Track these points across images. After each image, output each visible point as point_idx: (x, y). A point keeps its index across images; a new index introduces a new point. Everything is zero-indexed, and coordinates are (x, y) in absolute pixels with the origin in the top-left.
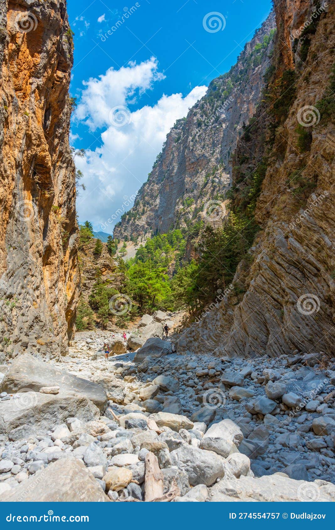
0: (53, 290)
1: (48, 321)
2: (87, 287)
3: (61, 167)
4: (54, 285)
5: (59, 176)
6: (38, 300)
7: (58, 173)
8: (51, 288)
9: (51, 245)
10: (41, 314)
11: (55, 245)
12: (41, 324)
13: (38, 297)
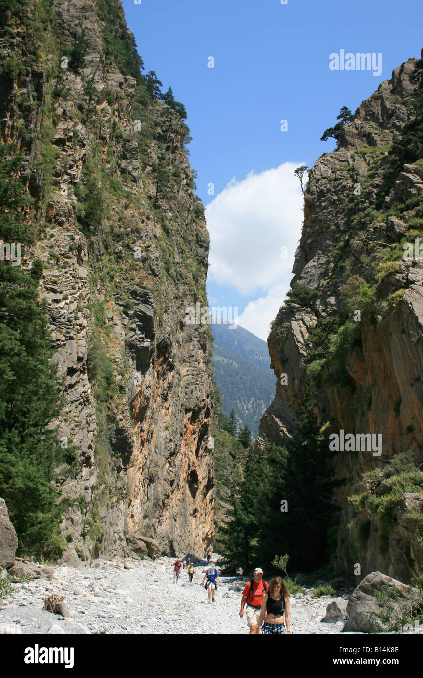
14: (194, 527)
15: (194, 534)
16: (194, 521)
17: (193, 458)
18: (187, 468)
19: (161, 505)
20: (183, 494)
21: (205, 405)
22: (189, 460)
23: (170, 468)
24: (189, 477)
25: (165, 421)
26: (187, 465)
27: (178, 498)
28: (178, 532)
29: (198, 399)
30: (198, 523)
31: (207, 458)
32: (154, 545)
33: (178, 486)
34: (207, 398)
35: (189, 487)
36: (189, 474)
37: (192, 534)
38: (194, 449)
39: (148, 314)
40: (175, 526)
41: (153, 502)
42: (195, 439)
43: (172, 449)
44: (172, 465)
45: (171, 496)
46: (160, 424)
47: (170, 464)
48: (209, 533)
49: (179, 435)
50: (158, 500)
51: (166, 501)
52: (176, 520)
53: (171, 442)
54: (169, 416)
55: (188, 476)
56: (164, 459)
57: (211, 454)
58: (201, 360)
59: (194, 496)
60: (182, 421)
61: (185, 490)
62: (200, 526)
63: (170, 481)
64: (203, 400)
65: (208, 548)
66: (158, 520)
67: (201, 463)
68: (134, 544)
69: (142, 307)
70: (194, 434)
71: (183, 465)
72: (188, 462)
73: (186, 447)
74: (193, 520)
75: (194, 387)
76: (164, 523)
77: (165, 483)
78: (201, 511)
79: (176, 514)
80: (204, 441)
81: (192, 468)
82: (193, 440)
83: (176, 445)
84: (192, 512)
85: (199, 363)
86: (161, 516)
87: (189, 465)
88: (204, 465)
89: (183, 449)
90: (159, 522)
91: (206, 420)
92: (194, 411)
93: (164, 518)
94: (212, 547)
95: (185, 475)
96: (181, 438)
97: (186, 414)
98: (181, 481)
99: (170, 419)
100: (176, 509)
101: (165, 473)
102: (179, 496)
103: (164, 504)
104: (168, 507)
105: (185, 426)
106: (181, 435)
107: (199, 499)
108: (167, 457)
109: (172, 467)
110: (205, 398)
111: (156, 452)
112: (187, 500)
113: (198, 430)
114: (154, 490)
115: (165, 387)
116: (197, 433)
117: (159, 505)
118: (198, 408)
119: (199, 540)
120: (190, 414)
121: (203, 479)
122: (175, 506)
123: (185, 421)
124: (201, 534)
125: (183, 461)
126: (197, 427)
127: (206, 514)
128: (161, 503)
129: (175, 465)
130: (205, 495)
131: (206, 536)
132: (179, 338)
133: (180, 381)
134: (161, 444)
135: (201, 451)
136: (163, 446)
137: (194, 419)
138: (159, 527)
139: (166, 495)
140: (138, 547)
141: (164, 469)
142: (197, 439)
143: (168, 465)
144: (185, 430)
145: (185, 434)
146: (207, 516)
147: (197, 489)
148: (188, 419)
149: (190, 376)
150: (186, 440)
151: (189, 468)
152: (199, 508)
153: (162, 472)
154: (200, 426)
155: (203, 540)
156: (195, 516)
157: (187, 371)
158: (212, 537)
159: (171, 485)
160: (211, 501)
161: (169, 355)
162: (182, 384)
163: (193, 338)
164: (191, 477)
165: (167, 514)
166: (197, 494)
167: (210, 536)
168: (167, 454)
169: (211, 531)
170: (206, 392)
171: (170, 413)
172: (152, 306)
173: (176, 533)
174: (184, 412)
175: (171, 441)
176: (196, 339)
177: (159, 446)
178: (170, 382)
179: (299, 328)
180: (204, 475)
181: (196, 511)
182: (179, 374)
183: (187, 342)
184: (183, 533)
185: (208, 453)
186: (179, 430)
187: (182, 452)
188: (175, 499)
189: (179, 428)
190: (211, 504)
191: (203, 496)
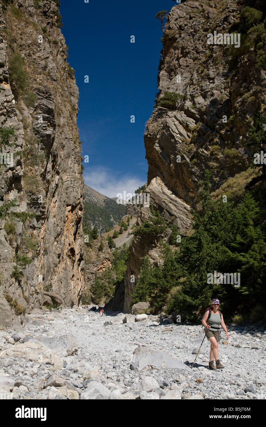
5: (78, 243)
8: (73, 289)
9: (74, 274)
14: (72, 287)
15: (73, 292)
16: (72, 284)
17: (72, 239)
20: (65, 264)
21: (80, 203)
22: (70, 241)
23: (57, 245)
25: (53, 211)
26: (68, 244)
27: (62, 267)
28: (63, 291)
29: (75, 198)
30: (75, 284)
32: (58, 298)
33: (63, 258)
34: (81, 197)
35: (69, 259)
36: (69, 250)
37: (71, 292)
38: (72, 233)
39: (50, 107)
40: (61, 286)
42: (73, 226)
43: (59, 232)
45: (58, 265)
47: (58, 242)
48: (80, 292)
49: (63, 222)
50: (50, 267)
51: (55, 269)
52: (61, 283)
54: (56, 208)
55: (68, 252)
56: (53, 238)
57: (82, 238)
58: (77, 171)
59: (72, 266)
60: (64, 213)
61: (67, 261)
62: (76, 287)
63: (58, 255)
64: (79, 199)
69: (44, 101)
70: (72, 222)
71: (66, 243)
72: (68, 242)
73: (68, 231)
74: (72, 282)
75: (72, 189)
76: (54, 284)
77: (54, 255)
78: (76, 276)
79: (61, 278)
80: (78, 228)
81: (71, 246)
82: (71, 226)
83: (61, 229)
84: (71, 277)
85: (75, 173)
88: (78, 245)
89: (65, 233)
91: (80, 213)
92: (72, 206)
93: (54, 281)
94: (82, 301)
95: (66, 251)
96: (64, 224)
98: (64, 255)
99: (57, 210)
100: (61, 275)
101: (54, 248)
102: (63, 265)
103: (54, 271)
104: (56, 273)
105: (67, 217)
107: (76, 268)
108: (55, 237)
109: (59, 244)
110: (80, 197)
112: (68, 269)
113: (75, 219)
114: (47, 260)
115: (53, 187)
116: (74, 222)
118: (75, 204)
119: (75, 295)
120: (69, 208)
121: (78, 254)
122: (61, 273)
123: (67, 212)
124: (77, 292)
125: (66, 241)
126: (74, 217)
128: (52, 270)
129: (61, 243)
130: (79, 265)
131: (79, 294)
132: (61, 155)
133: (63, 184)
134: (51, 228)
135: (77, 235)
139: (55, 264)
141: (54, 245)
143: (56, 243)
144: (67, 219)
145: (66, 222)
147: (74, 260)
148: (69, 211)
149: (69, 182)
150: (67, 227)
151: (69, 246)
153: (52, 247)
154: (76, 217)
155: (78, 296)
156: (73, 280)
157: (68, 178)
159: (59, 258)
160: (82, 270)
161: (56, 163)
162: (64, 187)
163: (71, 156)
164: (70, 253)
165: (56, 278)
166: (75, 264)
168: (55, 235)
170: (81, 193)
171: (56, 206)
172: (54, 102)
173: (62, 292)
174: (66, 206)
175: (58, 225)
176: (73, 157)
177: (50, 229)
178: (57, 183)
179: (173, 123)
180: (78, 252)
181: (73, 276)
182: (62, 180)
183: (67, 158)
184: (66, 292)
185: (80, 237)
186: (63, 219)
187: (65, 235)
188: (61, 268)
189: (62, 217)
190: (81, 272)
191: (78, 266)
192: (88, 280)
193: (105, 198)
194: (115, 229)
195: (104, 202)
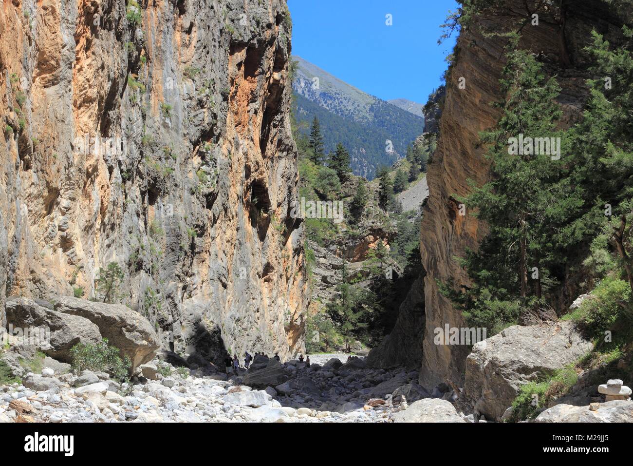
0: (272, 308)
1: (267, 341)
2: (329, 283)
3: (280, 157)
4: (273, 302)
5: (279, 169)
6: (258, 321)
7: (277, 166)
8: (270, 306)
9: (270, 261)
10: (262, 334)
11: (274, 259)
12: (261, 343)
13: (258, 318)
14: (267, 301)
15: (268, 316)
16: (265, 291)
17: (255, 153)
18: (243, 174)
19: (187, 248)
20: (238, 229)
21: (273, 38)
22: (247, 158)
23: (204, 168)
24: (249, 194)
25: (183, 59)
26: (242, 168)
27: (228, 237)
28: (231, 310)
29: (257, 22)
31: (283, 162)
32: (132, 328)
33: (226, 210)
35: (250, 217)
36: (248, 188)
37: (263, 315)
38: (257, 135)
40: (224, 297)
41: (166, 240)
42: (256, 113)
43: (205, 124)
44: (208, 158)
45: (211, 231)
46: (171, 63)
47: (203, 158)
48: (296, 316)
49: (220, 97)
50: (179, 237)
51: (197, 240)
52: (225, 286)
53: (203, 107)
54: (192, 50)
55: (246, 193)
56: (188, 143)
57: (292, 155)
59: (262, 236)
60: (224, 69)
62: (280, 301)
63: (206, 196)
64: (269, 27)
65: (296, 347)
66: (181, 285)
67: (272, 173)
68: (53, 329)
70: (253, 101)
71: (235, 167)
72: (243, 160)
73: (240, 128)
74: (265, 288)
76: (198, 291)
77: (193, 198)
78: (279, 269)
79: (225, 272)
80: (275, 126)
81: (255, 175)
82: (251, 113)
83: (215, 116)
84: (261, 269)
86: (187, 274)
87: (248, 168)
88: (279, 177)
89: (231, 132)
90: (184, 288)
91: (276, 76)
92: (251, 48)
93: (197, 279)
94: (303, 343)
95: (239, 189)
96: (225, 104)
97: (232, 53)
98: (231, 200)
99: (196, 56)
100: (223, 262)
101: (191, 175)
102: (229, 233)
103: (193, 246)
104: (205, 255)
105: (232, 81)
106: (225, 99)
107: (273, 245)
108: (194, 139)
109: (207, 163)
110: (271, 21)
111: (165, 126)
112: (248, 245)
113: (262, 93)
116: (259, 101)
117: (181, 248)
118: (259, 41)
119: (279, 327)
120: (241, 55)
121: (279, 205)
122: (221, 255)
123: (232, 69)
124: (281, 316)
125: (235, 158)
126: (259, 85)
127: (288, 279)
129: (215, 162)
130: (285, 237)
131: (291, 323)
134: (176, 109)
135: (271, 148)
136: (182, 115)
137: (251, 67)
138: (186, 301)
139: (198, 226)
140: (67, 339)
141: (190, 167)
142: (261, 114)
143: (197, 160)
144: (233, 89)
145: (233, 98)
146: (291, 281)
147: (268, 221)
148: (239, 65)
150: (236, 114)
151: (247, 176)
152: (274, 263)
153: (184, 172)
154: (266, 86)
155: (287, 330)
156: (268, 280)
158: (303, 324)
159: (209, 206)
160: (297, 251)
164: (253, 196)
165: (202, 271)
166: (269, 232)
167: (298, 323)
168: (195, 133)
169: (299, 312)
171: (194, 43)
173: (229, 314)
174: (227, 46)
175: (201, 104)
177: (172, 113)
180: (280, 198)
181: (268, 268)
184: (244, 314)
185: (285, 153)
186: (218, 86)
187: (230, 138)
188: (221, 239)
189: (218, 82)
190: (296, 257)
191: (283, 240)
192: (324, 284)
193: (373, 102)
194: (398, 168)
195: (372, 109)
